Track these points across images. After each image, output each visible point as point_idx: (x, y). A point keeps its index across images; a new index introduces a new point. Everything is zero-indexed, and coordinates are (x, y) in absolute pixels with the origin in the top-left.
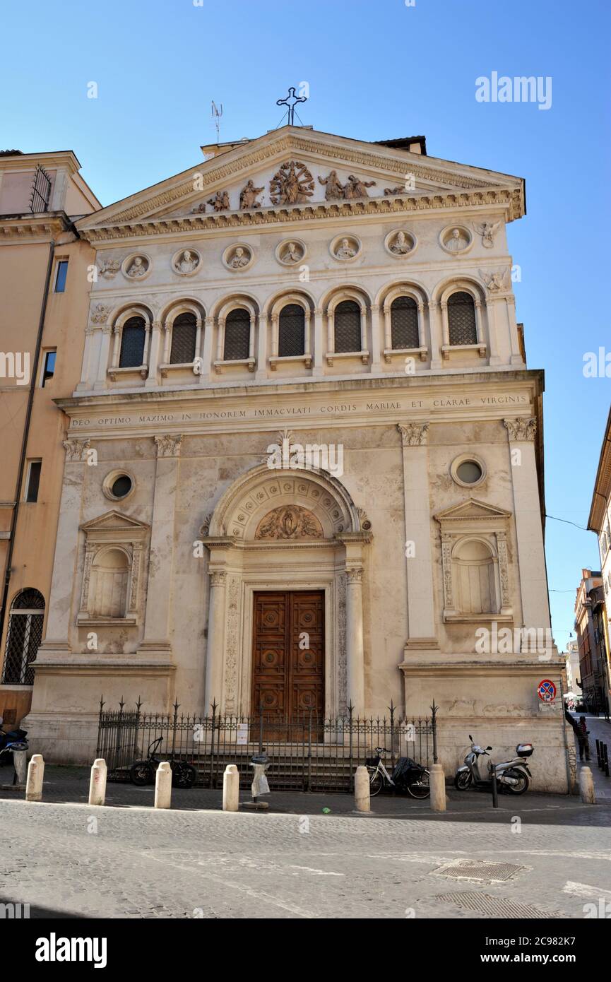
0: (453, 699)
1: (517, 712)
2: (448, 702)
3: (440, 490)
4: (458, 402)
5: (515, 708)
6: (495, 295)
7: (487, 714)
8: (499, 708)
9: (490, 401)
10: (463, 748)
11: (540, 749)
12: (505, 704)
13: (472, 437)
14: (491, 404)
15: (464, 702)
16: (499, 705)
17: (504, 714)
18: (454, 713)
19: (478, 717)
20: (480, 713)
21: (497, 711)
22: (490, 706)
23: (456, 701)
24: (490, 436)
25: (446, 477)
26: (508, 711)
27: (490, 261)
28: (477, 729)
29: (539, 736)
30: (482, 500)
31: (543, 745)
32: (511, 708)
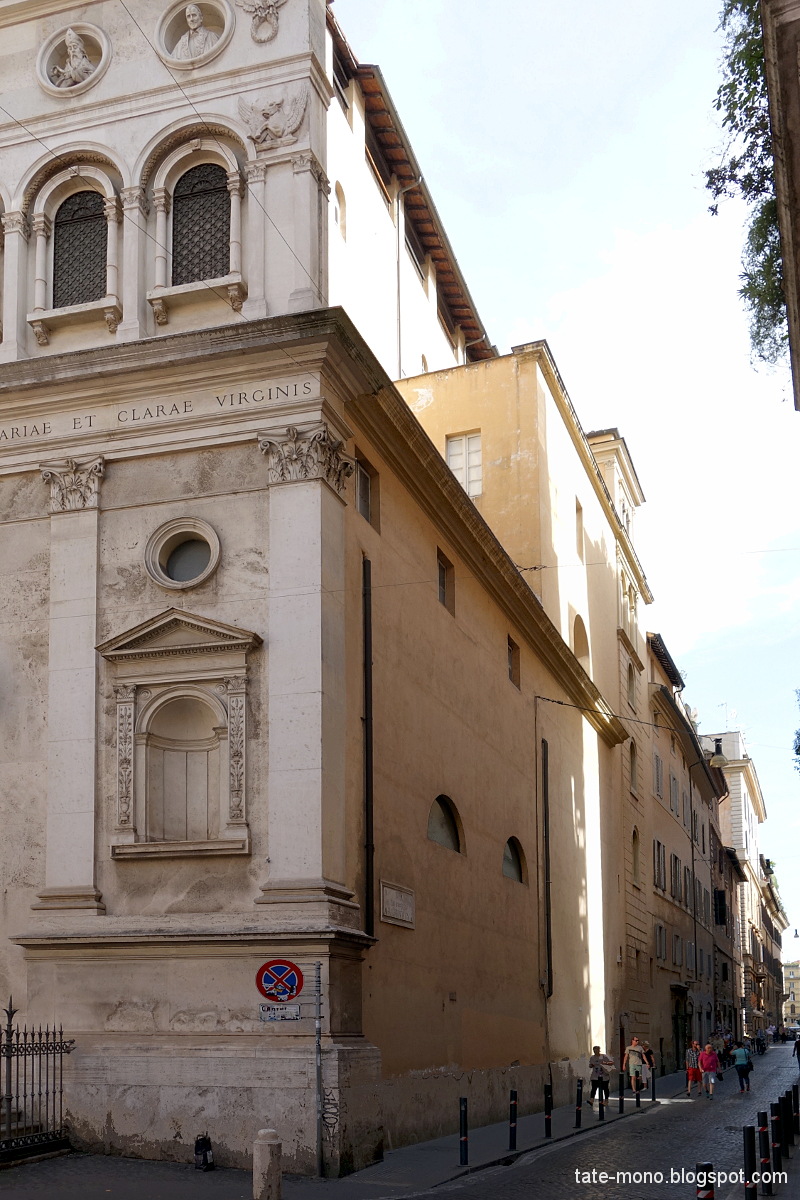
0: (115, 1000)
1: (238, 1024)
2: (105, 1005)
3: (123, 599)
4: (167, 410)
5: (234, 1017)
6: (269, 155)
7: (178, 1027)
8: (203, 1015)
9: (236, 401)
10: (121, 1089)
11: (268, 1092)
12: (215, 1009)
13: (195, 485)
14: (236, 406)
15: (136, 1004)
16: (202, 1011)
17: (211, 1027)
18: (115, 1024)
19: (160, 1034)
20: (165, 1025)
21: (197, 1023)
22: (184, 1012)
23: (120, 1003)
24: (232, 479)
25: (135, 572)
26: (218, 1022)
27: (263, 74)
28: (152, 1054)
29: (269, 1068)
30: (208, 614)
31: (274, 1084)
32: (225, 1017)
